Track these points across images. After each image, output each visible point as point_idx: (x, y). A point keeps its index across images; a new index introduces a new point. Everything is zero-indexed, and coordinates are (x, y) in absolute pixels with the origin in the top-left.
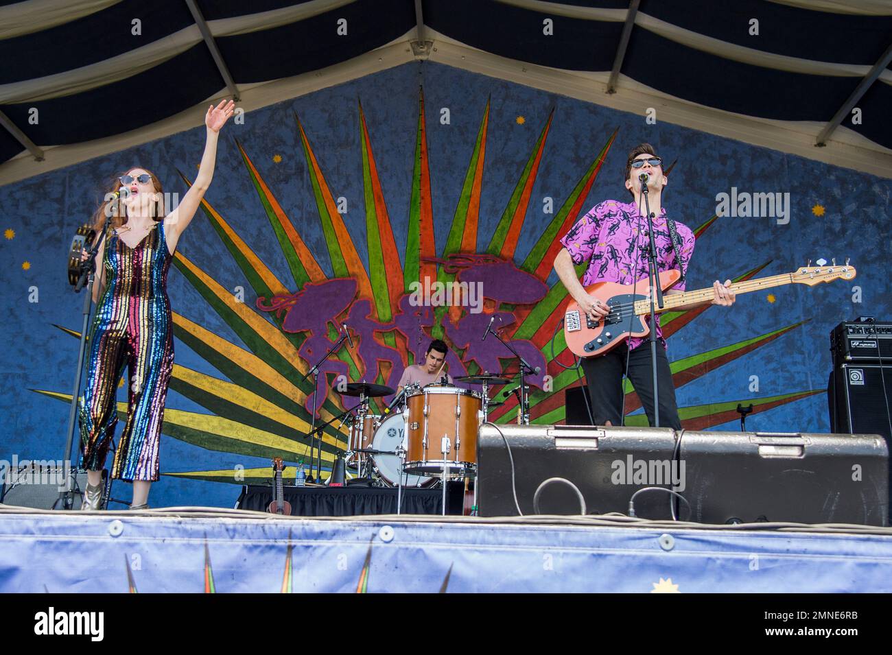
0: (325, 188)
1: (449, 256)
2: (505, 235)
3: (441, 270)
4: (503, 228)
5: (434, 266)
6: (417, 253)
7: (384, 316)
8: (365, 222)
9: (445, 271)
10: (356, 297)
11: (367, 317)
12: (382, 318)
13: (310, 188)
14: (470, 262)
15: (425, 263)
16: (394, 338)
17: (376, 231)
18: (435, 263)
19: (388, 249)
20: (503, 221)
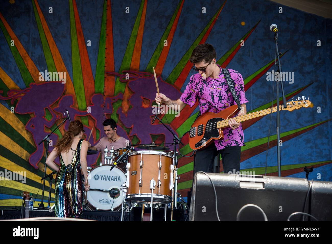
0: (45, 23)
1: (123, 71)
2: (157, 61)
3: (118, 80)
4: (156, 57)
5: (113, 77)
6: (103, 69)
7: (82, 106)
8: (71, 47)
9: (120, 81)
10: (64, 94)
11: (71, 107)
12: (80, 107)
13: (35, 23)
14: (136, 76)
15: (108, 75)
16: (87, 120)
17: (78, 53)
18: (114, 75)
19: (85, 65)
20: (156, 52)
